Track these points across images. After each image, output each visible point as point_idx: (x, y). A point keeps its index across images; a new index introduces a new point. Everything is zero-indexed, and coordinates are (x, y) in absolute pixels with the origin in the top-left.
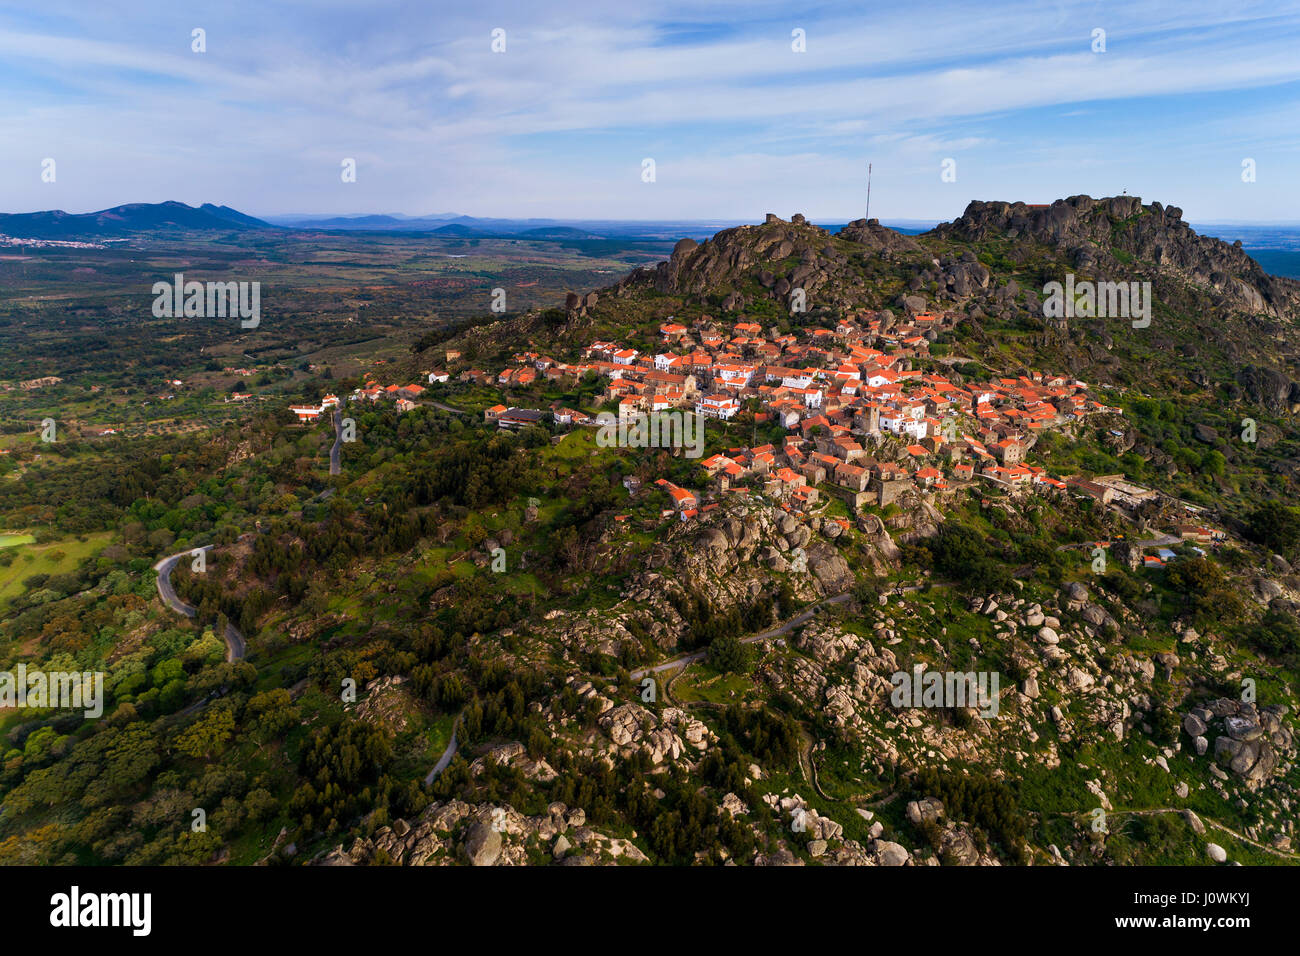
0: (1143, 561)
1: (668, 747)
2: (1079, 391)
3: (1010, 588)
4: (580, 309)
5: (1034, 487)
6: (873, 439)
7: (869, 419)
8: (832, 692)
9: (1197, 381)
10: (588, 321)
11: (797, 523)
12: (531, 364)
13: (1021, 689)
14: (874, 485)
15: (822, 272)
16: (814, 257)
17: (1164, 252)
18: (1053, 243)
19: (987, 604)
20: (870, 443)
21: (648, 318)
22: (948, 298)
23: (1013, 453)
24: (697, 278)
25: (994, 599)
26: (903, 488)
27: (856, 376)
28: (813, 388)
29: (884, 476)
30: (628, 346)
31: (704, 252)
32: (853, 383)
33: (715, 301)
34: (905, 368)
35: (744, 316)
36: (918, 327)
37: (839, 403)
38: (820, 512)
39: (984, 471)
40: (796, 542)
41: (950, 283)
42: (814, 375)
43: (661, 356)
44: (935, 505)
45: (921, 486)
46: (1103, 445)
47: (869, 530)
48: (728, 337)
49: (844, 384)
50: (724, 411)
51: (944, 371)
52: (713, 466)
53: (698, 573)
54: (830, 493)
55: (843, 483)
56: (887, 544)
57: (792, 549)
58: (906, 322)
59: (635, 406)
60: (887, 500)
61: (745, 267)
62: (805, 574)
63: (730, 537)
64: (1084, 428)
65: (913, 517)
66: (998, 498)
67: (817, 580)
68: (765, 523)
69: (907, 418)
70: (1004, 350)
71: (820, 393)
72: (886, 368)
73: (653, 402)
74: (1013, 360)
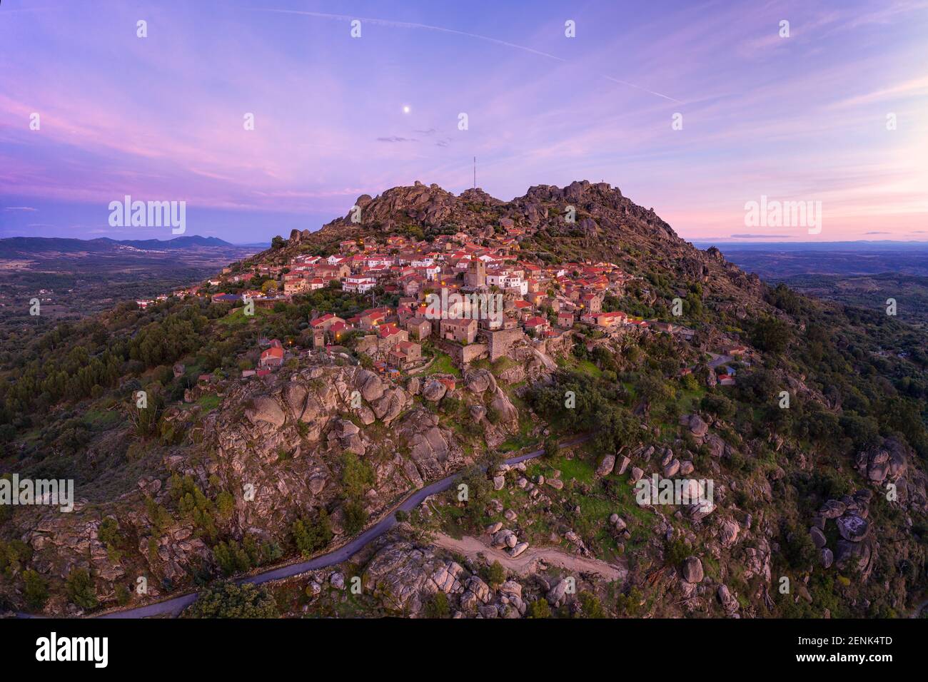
0: (718, 381)
2: (615, 269)
4: (297, 237)
5: (624, 327)
7: (475, 275)
10: (299, 243)
11: (386, 386)
14: (483, 337)
16: (442, 201)
17: (626, 209)
19: (618, 461)
21: (335, 239)
22: (526, 222)
23: (596, 304)
25: (624, 453)
26: (514, 337)
27: (470, 257)
28: (434, 266)
30: (317, 255)
31: (375, 201)
32: (466, 260)
33: (378, 227)
34: (504, 254)
35: (395, 234)
36: (510, 236)
37: (452, 273)
38: (420, 370)
39: (581, 318)
40: (384, 413)
41: (526, 214)
42: (435, 257)
43: (332, 257)
44: (546, 353)
45: (531, 334)
46: (640, 299)
47: (478, 388)
48: (383, 245)
49: (457, 262)
50: (362, 287)
51: (530, 258)
52: (319, 325)
53: (230, 460)
54: (436, 347)
55: (450, 336)
56: (501, 403)
57: (379, 421)
58: (503, 233)
59: (296, 286)
60: (498, 353)
61: (400, 208)
62: (393, 457)
63: (286, 407)
64: (627, 290)
65: (526, 368)
66: (600, 340)
67: (411, 463)
68: (343, 386)
69: (511, 276)
70: (565, 249)
71: (438, 269)
72: (491, 253)
73: (312, 283)
74: (571, 254)
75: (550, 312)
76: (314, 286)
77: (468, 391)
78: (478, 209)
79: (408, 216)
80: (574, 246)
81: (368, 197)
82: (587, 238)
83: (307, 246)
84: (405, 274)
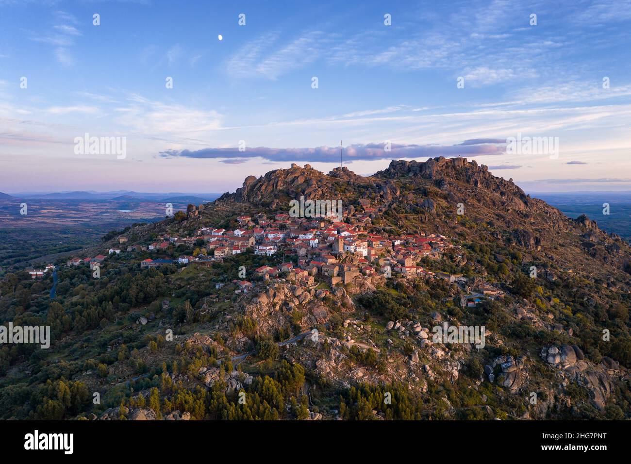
0: (467, 304)
1: (234, 387)
2: (442, 239)
3: (406, 316)
4: (195, 211)
5: (417, 274)
6: (340, 254)
7: (338, 245)
8: (318, 363)
9: (495, 236)
10: (199, 217)
11: (303, 291)
12: (167, 240)
13: (410, 358)
14: (341, 274)
15: (319, 189)
16: (315, 182)
17: (479, 182)
18: (430, 177)
19: (395, 324)
20: (339, 256)
21: (231, 214)
22: (380, 201)
23: (409, 263)
24: (256, 194)
25: (399, 322)
26: (355, 274)
27: (336, 232)
28: (314, 239)
29: (346, 269)
30: (220, 228)
31: (260, 182)
32: (334, 235)
33: (266, 205)
34: (359, 230)
35: (280, 211)
36: (366, 213)
37: (326, 243)
38: (314, 287)
39: (394, 268)
40: (302, 300)
41: (381, 194)
42: (314, 233)
43: (238, 230)
44: (371, 283)
45: (364, 274)
46: (453, 261)
47: (339, 294)
48: (272, 221)
49: (329, 235)
50: (269, 252)
51: (379, 231)
52: (262, 271)
53: (252, 314)
54: (320, 279)
55: (326, 274)
56: (348, 301)
57: (300, 304)
58: (361, 211)
59: (223, 252)
60: (348, 280)
61: (281, 188)
62: (307, 315)
63: (268, 297)
64: (444, 255)
65: (360, 288)
66: (401, 279)
67: (313, 317)
68: (286, 291)
69: (357, 246)
70: (407, 223)
71: (317, 240)
72: (350, 229)
73: (232, 250)
74: (411, 227)
75: (378, 265)
76: (234, 252)
77: (335, 295)
78: (343, 190)
79: (289, 196)
80: (415, 221)
81: (254, 177)
82: (427, 215)
83: (208, 220)
84: (296, 243)
